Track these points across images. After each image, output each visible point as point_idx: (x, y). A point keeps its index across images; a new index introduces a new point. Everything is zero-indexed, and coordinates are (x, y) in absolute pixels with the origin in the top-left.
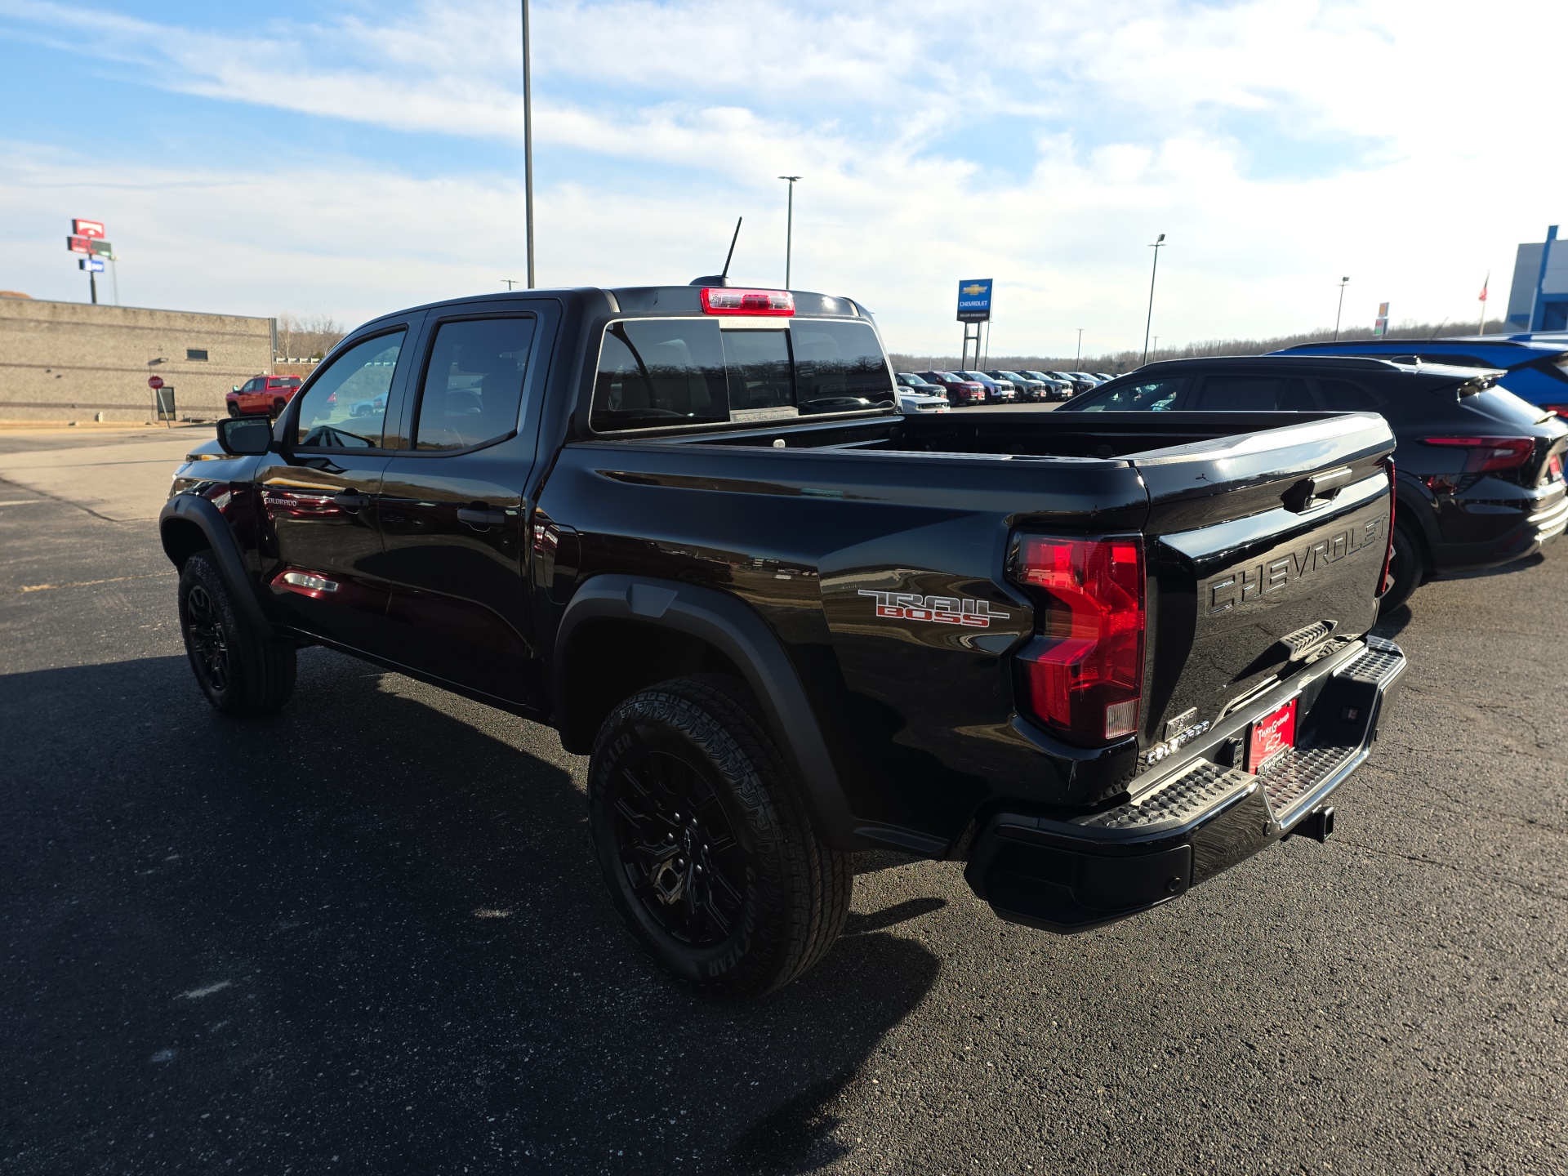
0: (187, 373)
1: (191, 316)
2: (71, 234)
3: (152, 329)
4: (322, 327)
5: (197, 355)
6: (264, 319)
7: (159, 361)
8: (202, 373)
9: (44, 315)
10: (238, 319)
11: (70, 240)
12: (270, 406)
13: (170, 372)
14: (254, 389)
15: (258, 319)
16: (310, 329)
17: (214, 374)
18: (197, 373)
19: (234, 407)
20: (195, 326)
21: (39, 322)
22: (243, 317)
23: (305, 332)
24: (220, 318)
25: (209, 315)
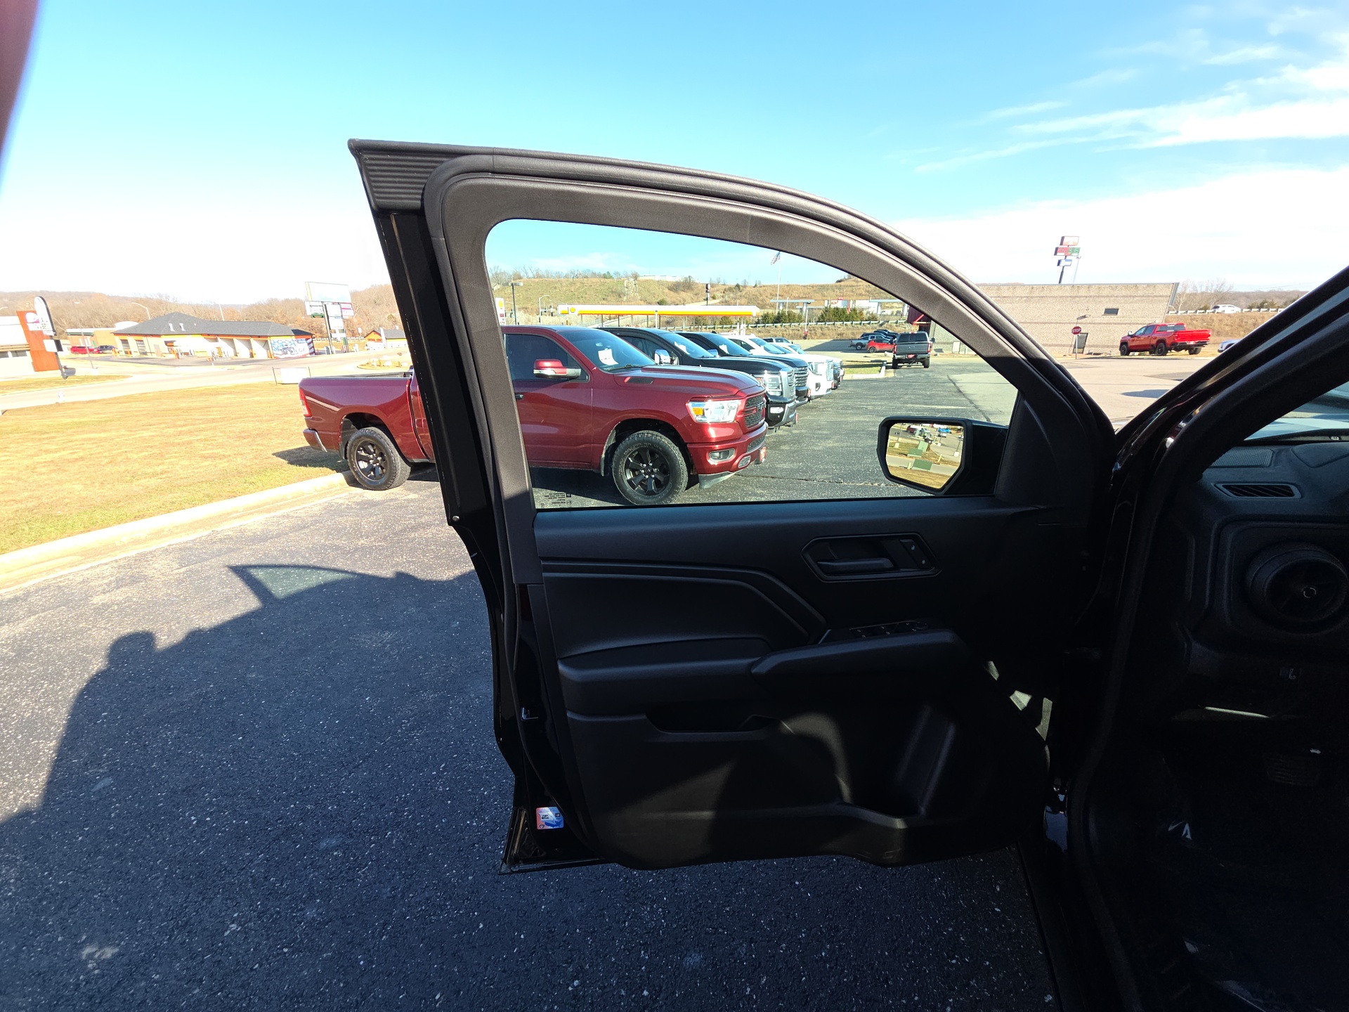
0: (1100, 323)
1: (1114, 287)
2: (1058, 246)
3: (1086, 297)
4: (1214, 287)
5: (1112, 312)
6: (1169, 284)
7: (1084, 317)
8: (1111, 324)
9: (1025, 293)
10: (1149, 285)
11: (1057, 249)
12: (1152, 345)
13: (1090, 323)
14: (1143, 334)
15: (1165, 284)
16: (1204, 289)
17: (1118, 324)
18: (1107, 323)
19: (1124, 346)
20: (1116, 293)
21: (1021, 297)
22: (1153, 284)
23: (1199, 292)
24: (1136, 286)
25: (1128, 285)
